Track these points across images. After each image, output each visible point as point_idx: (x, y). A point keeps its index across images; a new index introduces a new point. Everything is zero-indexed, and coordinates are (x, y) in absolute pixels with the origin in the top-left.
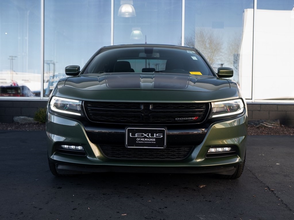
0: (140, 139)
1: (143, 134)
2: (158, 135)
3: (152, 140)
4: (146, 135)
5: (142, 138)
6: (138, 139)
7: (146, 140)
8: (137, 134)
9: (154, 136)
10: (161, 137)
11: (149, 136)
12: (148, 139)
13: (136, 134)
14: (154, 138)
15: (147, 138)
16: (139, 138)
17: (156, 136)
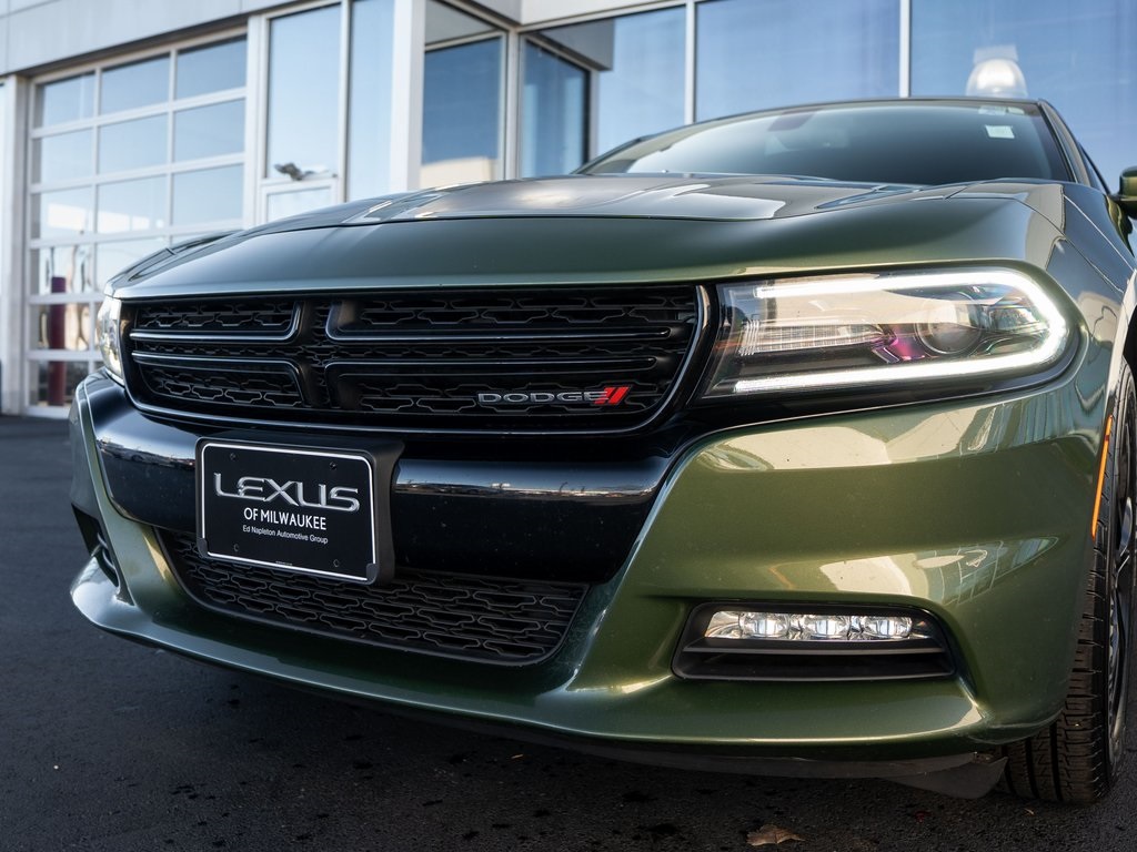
0: (259, 513)
1: (271, 482)
2: (340, 493)
3: (311, 521)
4: (281, 490)
5: (266, 507)
6: (248, 513)
7: (284, 518)
8: (246, 483)
9: (318, 502)
10: (351, 509)
11: (295, 497)
12: (293, 520)
13: (242, 480)
14: (320, 512)
15: (290, 510)
16: (253, 504)
17: (330, 501)
